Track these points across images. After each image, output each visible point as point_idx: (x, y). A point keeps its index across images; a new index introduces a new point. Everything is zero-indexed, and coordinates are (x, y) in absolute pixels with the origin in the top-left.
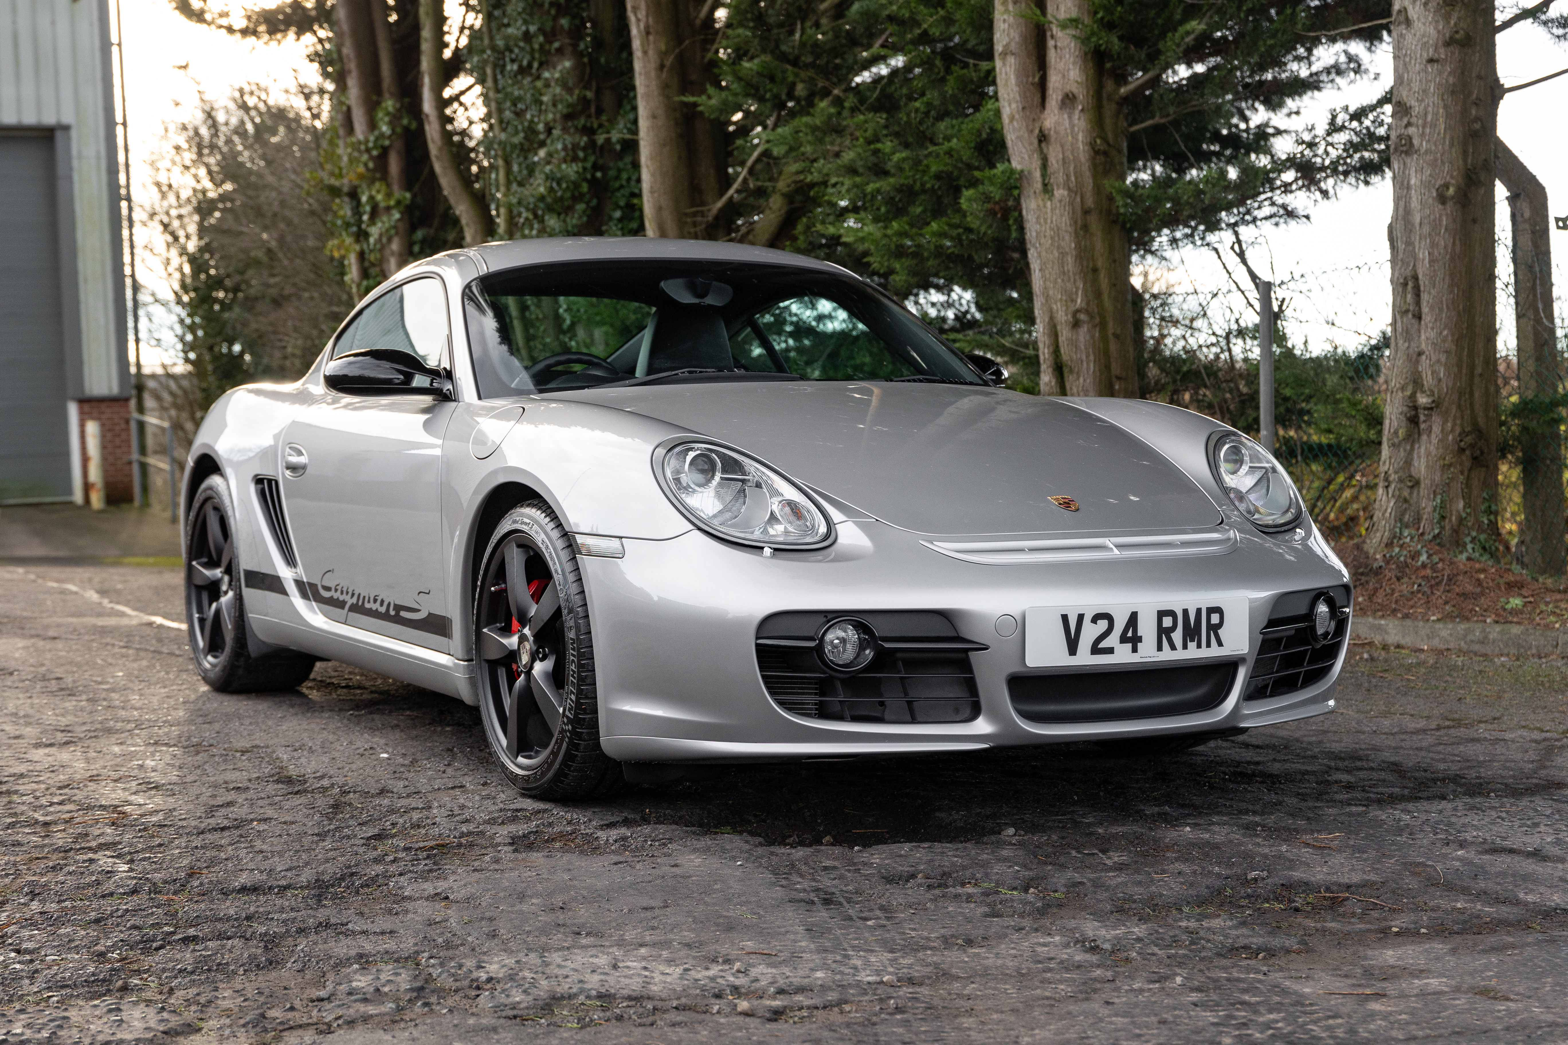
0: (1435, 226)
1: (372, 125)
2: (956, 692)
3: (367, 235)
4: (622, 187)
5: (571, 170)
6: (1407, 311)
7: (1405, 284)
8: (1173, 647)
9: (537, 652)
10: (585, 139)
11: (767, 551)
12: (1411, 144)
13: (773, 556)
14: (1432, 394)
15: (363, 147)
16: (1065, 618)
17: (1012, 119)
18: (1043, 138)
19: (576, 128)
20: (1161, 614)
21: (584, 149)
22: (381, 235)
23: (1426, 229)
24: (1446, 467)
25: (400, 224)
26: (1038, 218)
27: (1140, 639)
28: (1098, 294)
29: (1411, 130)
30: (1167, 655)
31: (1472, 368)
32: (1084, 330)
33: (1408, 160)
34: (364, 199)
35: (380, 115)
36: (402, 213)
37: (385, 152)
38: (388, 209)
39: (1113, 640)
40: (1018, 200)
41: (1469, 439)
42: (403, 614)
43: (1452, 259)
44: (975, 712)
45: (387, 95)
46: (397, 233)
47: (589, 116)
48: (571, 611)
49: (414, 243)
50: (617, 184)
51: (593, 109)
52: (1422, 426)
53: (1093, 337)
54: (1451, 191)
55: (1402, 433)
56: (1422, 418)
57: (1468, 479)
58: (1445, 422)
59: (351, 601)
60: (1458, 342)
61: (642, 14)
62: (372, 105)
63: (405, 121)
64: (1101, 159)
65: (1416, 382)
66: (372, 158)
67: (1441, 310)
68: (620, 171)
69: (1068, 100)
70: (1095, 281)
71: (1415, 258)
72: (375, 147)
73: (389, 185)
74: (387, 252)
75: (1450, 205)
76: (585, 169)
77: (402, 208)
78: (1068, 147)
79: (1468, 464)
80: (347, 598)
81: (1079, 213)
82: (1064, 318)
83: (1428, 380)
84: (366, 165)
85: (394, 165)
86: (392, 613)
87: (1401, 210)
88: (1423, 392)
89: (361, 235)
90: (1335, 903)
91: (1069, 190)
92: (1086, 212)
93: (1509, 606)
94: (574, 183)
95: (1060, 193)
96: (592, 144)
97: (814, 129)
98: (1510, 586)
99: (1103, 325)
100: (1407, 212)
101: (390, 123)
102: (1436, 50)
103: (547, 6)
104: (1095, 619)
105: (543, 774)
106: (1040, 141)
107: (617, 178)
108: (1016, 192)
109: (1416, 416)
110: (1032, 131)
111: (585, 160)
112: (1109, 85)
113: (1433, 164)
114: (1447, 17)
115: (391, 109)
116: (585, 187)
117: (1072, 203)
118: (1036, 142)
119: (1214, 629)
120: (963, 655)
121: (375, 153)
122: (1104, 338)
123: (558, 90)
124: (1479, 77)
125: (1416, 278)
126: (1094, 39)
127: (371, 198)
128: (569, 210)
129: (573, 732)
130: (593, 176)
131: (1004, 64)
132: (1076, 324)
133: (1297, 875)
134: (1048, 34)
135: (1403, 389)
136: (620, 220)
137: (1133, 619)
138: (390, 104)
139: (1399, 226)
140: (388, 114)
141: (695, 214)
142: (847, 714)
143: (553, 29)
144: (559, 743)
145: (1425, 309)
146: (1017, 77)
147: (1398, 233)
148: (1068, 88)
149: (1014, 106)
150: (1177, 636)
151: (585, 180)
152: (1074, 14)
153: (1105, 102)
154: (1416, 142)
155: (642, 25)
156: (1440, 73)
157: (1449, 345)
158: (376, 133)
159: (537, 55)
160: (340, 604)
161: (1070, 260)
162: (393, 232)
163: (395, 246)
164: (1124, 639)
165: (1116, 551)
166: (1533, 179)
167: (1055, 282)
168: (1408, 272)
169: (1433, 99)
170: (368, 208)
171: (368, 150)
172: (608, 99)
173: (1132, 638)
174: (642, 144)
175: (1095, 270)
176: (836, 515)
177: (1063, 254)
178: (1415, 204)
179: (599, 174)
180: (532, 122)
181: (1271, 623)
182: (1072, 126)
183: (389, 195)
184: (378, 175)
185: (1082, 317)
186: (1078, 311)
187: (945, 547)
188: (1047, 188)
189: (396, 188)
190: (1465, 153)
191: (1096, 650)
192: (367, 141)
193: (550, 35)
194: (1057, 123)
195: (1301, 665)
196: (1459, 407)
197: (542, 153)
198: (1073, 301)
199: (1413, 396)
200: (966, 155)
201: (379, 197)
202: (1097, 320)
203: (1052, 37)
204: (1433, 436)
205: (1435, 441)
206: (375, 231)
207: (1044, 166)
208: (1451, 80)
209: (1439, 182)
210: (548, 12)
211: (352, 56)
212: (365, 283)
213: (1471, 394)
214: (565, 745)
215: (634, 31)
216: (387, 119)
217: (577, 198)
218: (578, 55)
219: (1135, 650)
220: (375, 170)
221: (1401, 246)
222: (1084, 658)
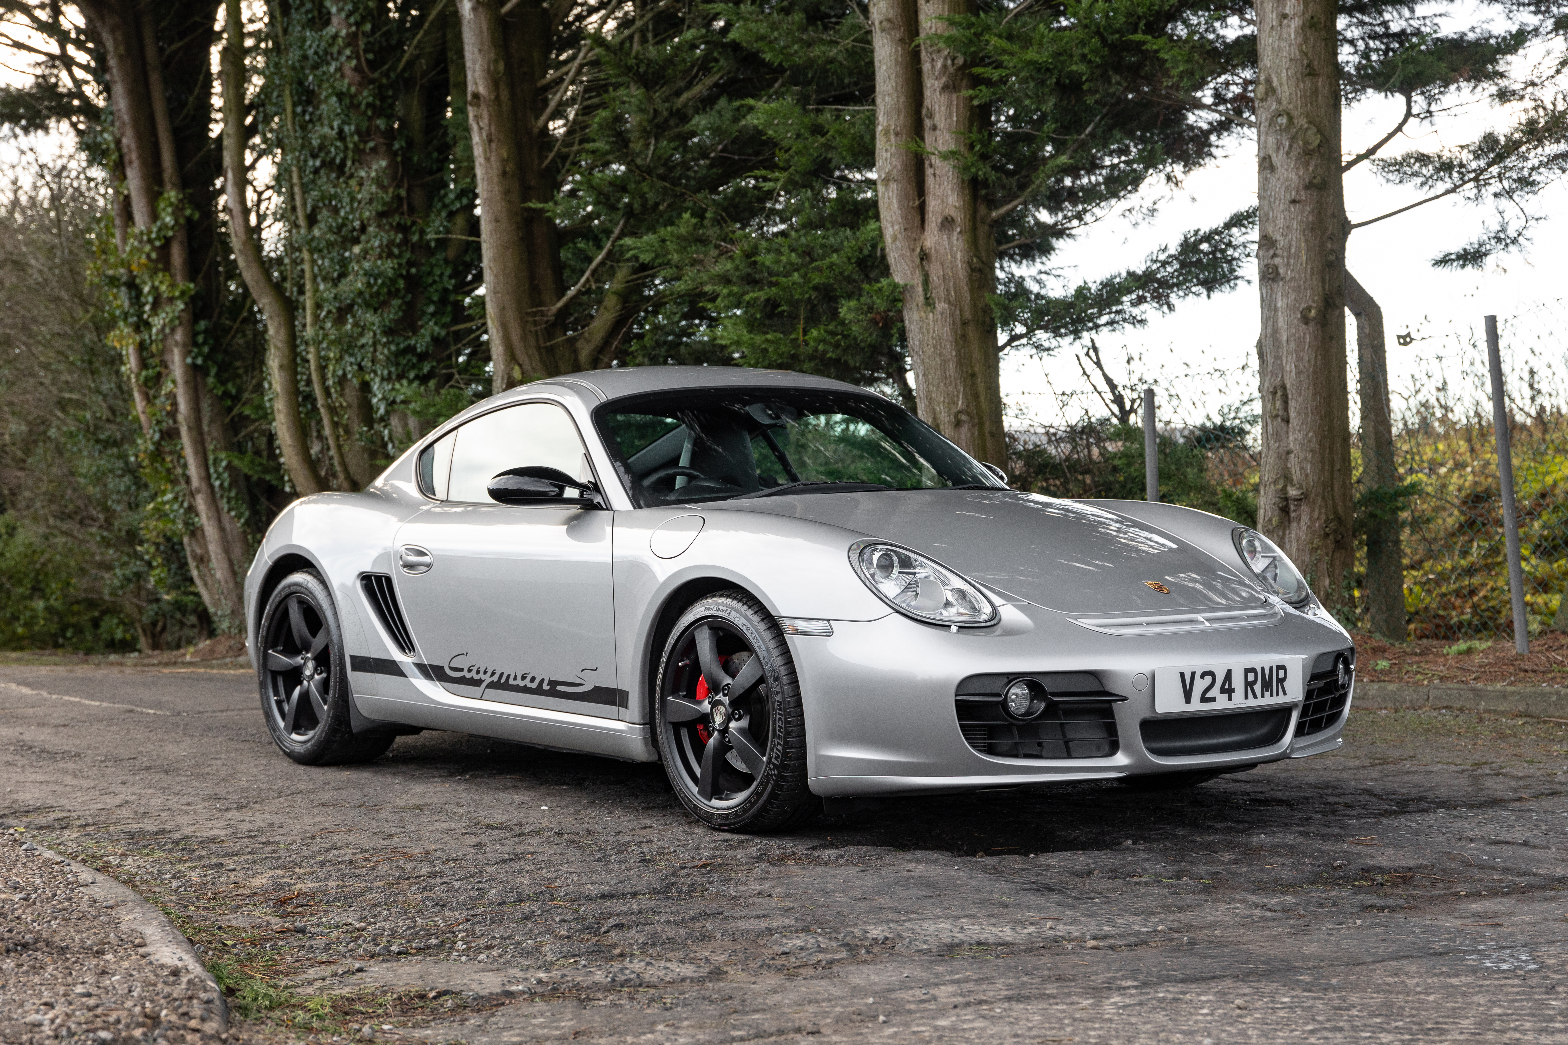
0: (1300, 343)
1: (154, 216)
2: (1098, 734)
3: (148, 325)
4: (435, 282)
5: (388, 266)
6: (1277, 416)
7: (1274, 393)
8: (1255, 697)
9: (733, 714)
10: (400, 236)
11: (954, 629)
12: (1278, 273)
13: (959, 632)
14: (1301, 488)
15: (145, 238)
16: (1182, 675)
17: (895, 239)
18: (924, 256)
19: (391, 225)
20: (1247, 671)
21: (399, 246)
22: (164, 326)
23: (1293, 346)
24: (1314, 550)
25: (183, 315)
26: (921, 328)
27: (1233, 690)
28: (976, 397)
29: (1277, 261)
30: (1251, 703)
31: (1332, 464)
32: (965, 429)
33: (1275, 286)
34: (146, 289)
35: (162, 205)
36: (186, 304)
37: (168, 242)
38: (171, 300)
39: (1215, 692)
40: (900, 312)
41: (1332, 526)
42: (559, 688)
43: (1315, 372)
44: (1114, 748)
45: (169, 186)
46: (180, 324)
47: (402, 214)
48: (776, 679)
49: (198, 333)
50: (430, 280)
51: (405, 207)
52: (1293, 515)
53: (972, 435)
54: (1313, 313)
55: (1275, 521)
56: (1292, 508)
57: (1332, 560)
58: (1313, 511)
59: (488, 679)
60: (1321, 443)
61: (484, 123)
62: (153, 195)
63: (188, 212)
64: (977, 275)
65: (1286, 477)
66: (154, 248)
67: (1306, 415)
68: (432, 266)
69: (947, 223)
70: (973, 385)
71: (1283, 370)
72: (158, 238)
73: (172, 276)
74: (170, 342)
75: (1312, 324)
76: (400, 265)
77: (187, 299)
78: (948, 264)
79: (1331, 547)
80: (481, 676)
81: (959, 323)
82: (947, 419)
83: (1296, 475)
84: (148, 256)
85: (177, 255)
86: (546, 687)
87: (1269, 328)
88: (1293, 485)
89: (142, 325)
90: (1406, 880)
91: (950, 303)
92: (965, 323)
93: (1378, 668)
94: (390, 279)
95: (941, 306)
96: (405, 241)
97: (681, 238)
98: (1375, 650)
99: (981, 425)
100: (1275, 331)
101: (173, 213)
102: (1298, 191)
103: (363, 107)
104: (1203, 676)
105: (745, 811)
106: (922, 259)
107: (430, 273)
108: (899, 305)
109: (1287, 506)
110: (913, 250)
111: (399, 256)
112: (982, 209)
113: (1297, 290)
114: (1306, 165)
115: (173, 199)
116: (401, 284)
117: (952, 315)
118: (918, 260)
119: (1281, 681)
120: (1106, 705)
121: (158, 243)
122: (982, 437)
123: (374, 188)
124: (1333, 216)
125: (1284, 387)
126: (973, 170)
127: (154, 289)
128: (384, 304)
129: (779, 776)
130: (408, 271)
131: (887, 190)
132: (958, 424)
133: (1370, 862)
134: (927, 163)
135: (1275, 482)
136: (433, 315)
137: (1229, 675)
138: (172, 195)
139: (1268, 343)
140: (171, 204)
141: (535, 314)
142: (1022, 752)
143: (368, 130)
144: (763, 785)
145: (1293, 414)
146: (899, 201)
147: (1267, 349)
148: (946, 212)
149: (896, 227)
150: (1258, 687)
151: (401, 276)
152: (952, 147)
153: (979, 224)
154: (1281, 271)
155: (484, 134)
156: (1302, 212)
157: (1314, 445)
158: (158, 223)
159: (350, 154)
160: (477, 683)
161: (951, 366)
162: (177, 322)
163: (179, 336)
164: (1223, 691)
165: (1207, 624)
166: (1370, 300)
167: (938, 386)
168: (1277, 382)
169: (1296, 235)
170: (150, 299)
171: (150, 241)
172: (418, 198)
173: (1228, 690)
174: (484, 246)
175: (973, 375)
176: (997, 600)
177: (945, 362)
178: (1282, 323)
179: (413, 270)
180: (346, 218)
181: (1314, 677)
182: (951, 246)
183: (173, 286)
184: (160, 266)
185: (963, 417)
186: (960, 412)
187: (1087, 623)
188: (929, 302)
189: (179, 278)
190: (1323, 281)
191: (1204, 699)
192: (150, 232)
193: (364, 135)
194: (937, 243)
195: (1324, 710)
196: (1323, 498)
197: (357, 249)
198: (955, 403)
199: (1284, 489)
200: (849, 269)
201: (163, 288)
202: (976, 420)
203: (931, 166)
204: (1302, 523)
205: (1304, 527)
206: (157, 322)
207: (926, 282)
208: (1311, 218)
209: (1303, 306)
210: (364, 113)
211: (133, 146)
212: (144, 373)
213: (1332, 486)
214: (770, 786)
215: (476, 139)
216: (169, 210)
217: (392, 294)
218: (392, 155)
219: (1230, 699)
220: (157, 261)
221: (1270, 360)
222: (1196, 706)
